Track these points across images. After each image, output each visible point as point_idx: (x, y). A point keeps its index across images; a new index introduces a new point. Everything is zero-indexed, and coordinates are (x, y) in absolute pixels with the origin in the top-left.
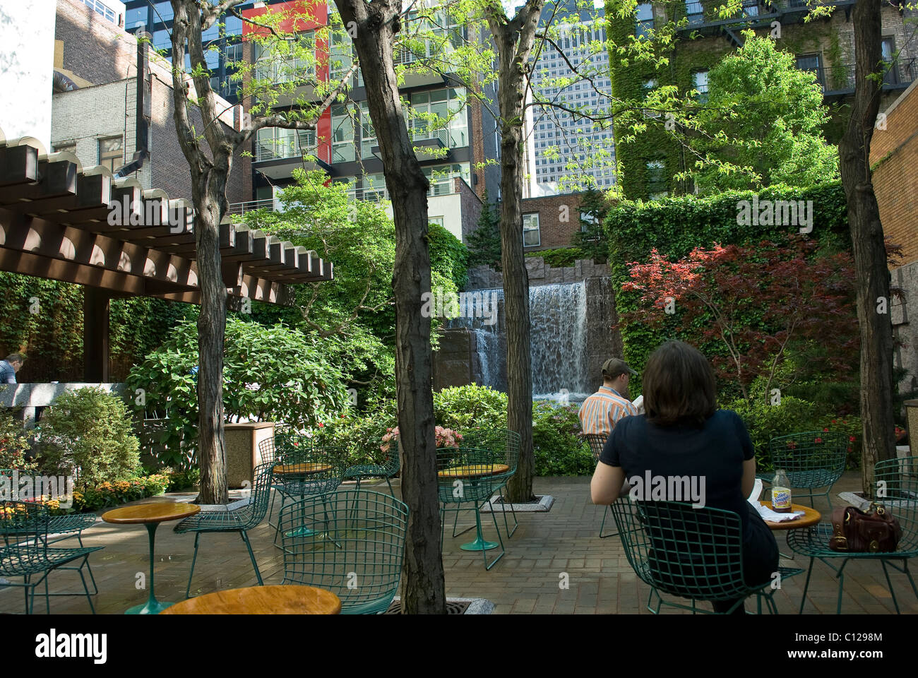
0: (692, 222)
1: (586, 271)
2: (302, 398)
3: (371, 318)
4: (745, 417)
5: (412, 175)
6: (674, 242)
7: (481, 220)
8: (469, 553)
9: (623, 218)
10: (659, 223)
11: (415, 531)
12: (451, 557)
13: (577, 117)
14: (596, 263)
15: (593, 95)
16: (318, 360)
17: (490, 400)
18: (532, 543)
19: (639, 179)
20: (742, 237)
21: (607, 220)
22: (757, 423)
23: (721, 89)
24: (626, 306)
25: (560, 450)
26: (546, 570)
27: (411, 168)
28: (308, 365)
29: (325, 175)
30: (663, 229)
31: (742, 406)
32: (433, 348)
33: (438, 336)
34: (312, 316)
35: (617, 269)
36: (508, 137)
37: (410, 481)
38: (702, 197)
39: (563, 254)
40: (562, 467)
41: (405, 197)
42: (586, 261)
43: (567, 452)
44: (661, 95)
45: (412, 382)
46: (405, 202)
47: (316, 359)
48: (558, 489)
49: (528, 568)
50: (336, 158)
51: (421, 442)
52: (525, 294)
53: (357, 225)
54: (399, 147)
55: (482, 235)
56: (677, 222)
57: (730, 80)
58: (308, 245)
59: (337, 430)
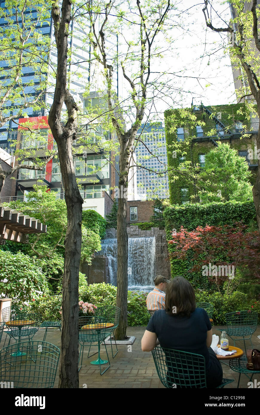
0: (199, 214)
1: (156, 232)
2: (26, 287)
3: (62, 250)
4: (219, 300)
5: (76, 197)
6: (191, 222)
7: (112, 209)
8: (94, 366)
9: (171, 211)
10: (186, 214)
11: (66, 358)
12: (86, 368)
13: (151, 172)
14: (160, 229)
15: (158, 164)
16: (35, 270)
17: (111, 290)
18: (123, 361)
19: (178, 195)
20: (219, 221)
21: (164, 212)
22: (224, 303)
23: (210, 162)
24: (172, 248)
25: (140, 314)
26: (128, 375)
27: (76, 194)
28: (31, 272)
29: (47, 188)
30: (187, 216)
31: (218, 295)
32: (89, 264)
33: (91, 259)
34: (36, 248)
35: (168, 232)
36: (122, 179)
37: (66, 334)
38: (202, 204)
39: (147, 225)
40: (141, 322)
41: (73, 206)
42: (156, 228)
43: (144, 315)
44: (185, 165)
45: (70, 288)
46: (72, 208)
47: (34, 269)
48: (138, 333)
49: (120, 374)
50: (53, 180)
51: (71, 315)
52: (126, 245)
53: (59, 210)
54: (72, 185)
55: (113, 215)
56: (193, 214)
57: (213, 158)
58: (37, 217)
59: (40, 302)
